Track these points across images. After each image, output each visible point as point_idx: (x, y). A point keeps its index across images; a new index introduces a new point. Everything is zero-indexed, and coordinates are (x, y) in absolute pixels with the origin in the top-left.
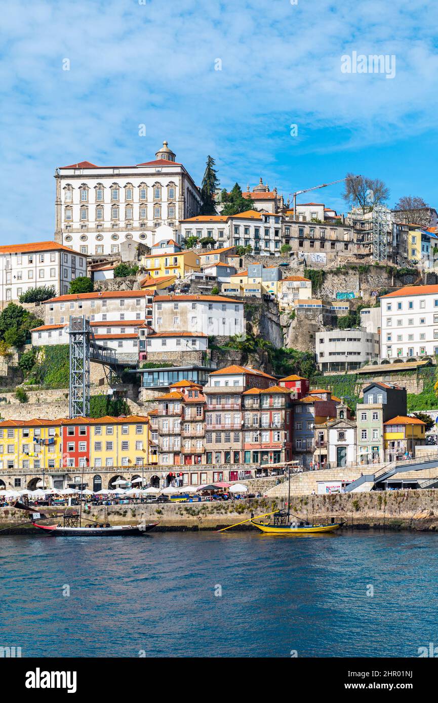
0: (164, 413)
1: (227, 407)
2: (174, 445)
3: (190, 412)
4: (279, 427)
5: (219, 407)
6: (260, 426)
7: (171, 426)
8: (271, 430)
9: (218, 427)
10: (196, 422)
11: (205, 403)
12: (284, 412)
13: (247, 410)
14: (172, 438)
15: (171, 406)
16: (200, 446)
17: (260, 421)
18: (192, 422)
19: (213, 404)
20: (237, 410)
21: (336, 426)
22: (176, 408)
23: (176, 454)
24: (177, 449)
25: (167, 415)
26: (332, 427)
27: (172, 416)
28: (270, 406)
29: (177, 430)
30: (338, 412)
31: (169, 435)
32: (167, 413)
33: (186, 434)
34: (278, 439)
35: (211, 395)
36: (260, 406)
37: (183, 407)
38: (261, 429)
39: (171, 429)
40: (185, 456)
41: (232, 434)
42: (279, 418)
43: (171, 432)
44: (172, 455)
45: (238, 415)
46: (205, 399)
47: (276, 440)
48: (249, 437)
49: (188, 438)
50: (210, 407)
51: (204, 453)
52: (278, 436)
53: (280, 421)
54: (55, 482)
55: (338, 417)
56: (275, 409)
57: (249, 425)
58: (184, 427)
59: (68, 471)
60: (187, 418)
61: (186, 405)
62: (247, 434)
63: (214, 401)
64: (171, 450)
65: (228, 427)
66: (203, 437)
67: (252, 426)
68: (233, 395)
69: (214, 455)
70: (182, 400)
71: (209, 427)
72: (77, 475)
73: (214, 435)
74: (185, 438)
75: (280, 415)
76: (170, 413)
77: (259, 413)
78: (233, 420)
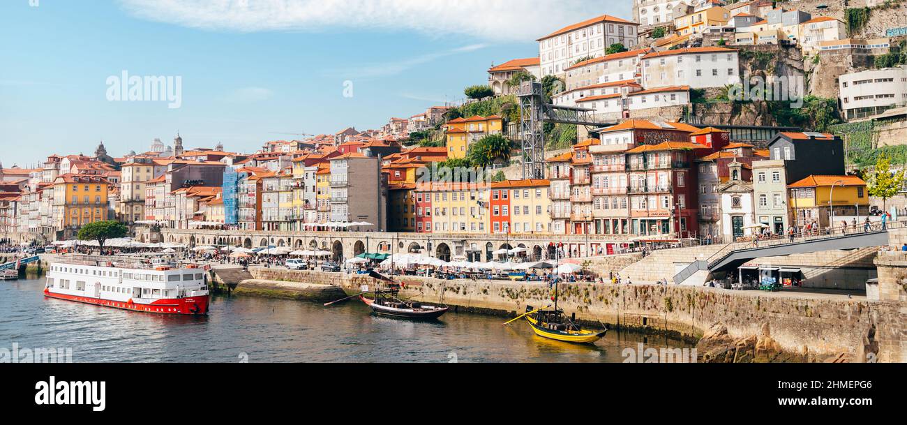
0: (556, 177)
1: (614, 168)
2: (565, 211)
3: (580, 174)
4: (666, 190)
5: (605, 168)
6: (646, 189)
7: (562, 191)
8: (658, 195)
9: (606, 191)
10: (584, 185)
11: (591, 164)
12: (670, 172)
13: (632, 171)
14: (563, 203)
15: (561, 168)
16: (588, 211)
17: (646, 184)
18: (580, 185)
19: (599, 164)
20: (622, 172)
21: (729, 190)
22: (565, 170)
23: (567, 221)
24: (568, 215)
25: (558, 178)
26: (724, 190)
27: (563, 179)
28: (656, 166)
29: (567, 195)
30: (731, 171)
31: (560, 200)
32: (558, 176)
33: (576, 199)
34: (667, 206)
35: (598, 155)
36: (646, 166)
37: (571, 169)
38: (646, 193)
39: (562, 194)
40: (576, 224)
41: (619, 199)
42: (665, 180)
43: (562, 198)
44: (563, 222)
45: (624, 176)
46: (592, 159)
47: (664, 206)
48: (636, 202)
49: (577, 203)
50: (597, 169)
51: (592, 221)
52: (666, 201)
53: (667, 183)
54: (456, 247)
55: (731, 178)
56: (662, 169)
57: (635, 189)
58: (573, 191)
59: (466, 237)
60: (576, 181)
61: (575, 166)
62: (633, 199)
63: (601, 161)
64: (562, 216)
65: (614, 191)
66: (592, 202)
67: (638, 190)
68: (618, 153)
69: (602, 222)
70: (570, 161)
71: (597, 192)
72: (473, 242)
73: (601, 199)
74: (574, 203)
75: (666, 177)
76: (560, 176)
77: (644, 175)
78: (618, 182)
